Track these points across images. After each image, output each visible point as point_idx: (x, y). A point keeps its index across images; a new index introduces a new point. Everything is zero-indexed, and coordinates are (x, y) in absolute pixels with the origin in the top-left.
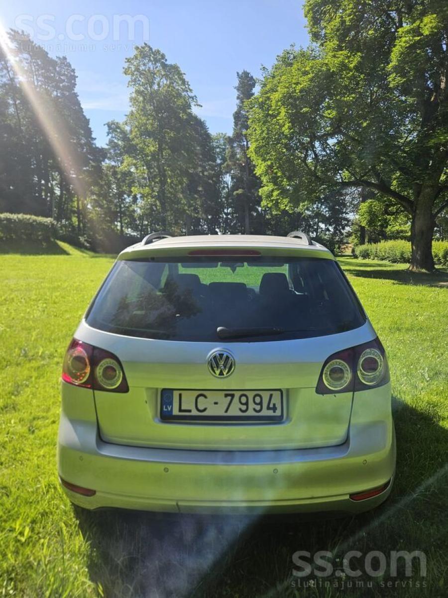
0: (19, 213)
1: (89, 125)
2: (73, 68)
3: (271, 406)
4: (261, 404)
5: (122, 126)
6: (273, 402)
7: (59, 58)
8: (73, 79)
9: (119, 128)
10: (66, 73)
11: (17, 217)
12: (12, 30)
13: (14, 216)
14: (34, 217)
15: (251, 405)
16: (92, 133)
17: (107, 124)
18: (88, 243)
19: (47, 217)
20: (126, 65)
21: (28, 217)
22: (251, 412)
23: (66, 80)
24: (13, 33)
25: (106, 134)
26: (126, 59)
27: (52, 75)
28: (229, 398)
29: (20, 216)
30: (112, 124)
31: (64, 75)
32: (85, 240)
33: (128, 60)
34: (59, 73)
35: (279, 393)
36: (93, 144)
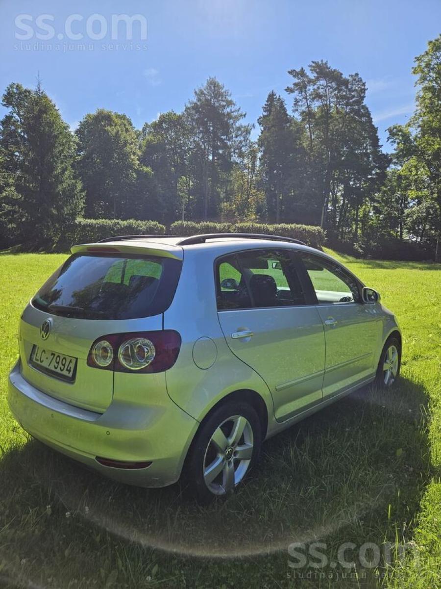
0: (292, 224)
1: (376, 133)
2: (364, 81)
3: (69, 368)
4: (64, 365)
5: (404, 129)
6: (70, 366)
7: (352, 76)
8: (362, 93)
9: (400, 131)
10: (357, 88)
11: (291, 227)
12: (313, 62)
13: (288, 226)
14: (304, 226)
15: (60, 365)
16: (380, 140)
17: (388, 129)
18: (361, 249)
19: (316, 225)
20: (416, 64)
21: (299, 226)
22: (58, 370)
23: (356, 95)
24: (313, 65)
25: (387, 140)
26: (416, 58)
27: (344, 93)
28: (53, 356)
29: (293, 226)
30: (394, 129)
31: (355, 90)
32: (359, 247)
33: (418, 59)
34: (351, 91)
35: (75, 359)
36: (379, 151)
